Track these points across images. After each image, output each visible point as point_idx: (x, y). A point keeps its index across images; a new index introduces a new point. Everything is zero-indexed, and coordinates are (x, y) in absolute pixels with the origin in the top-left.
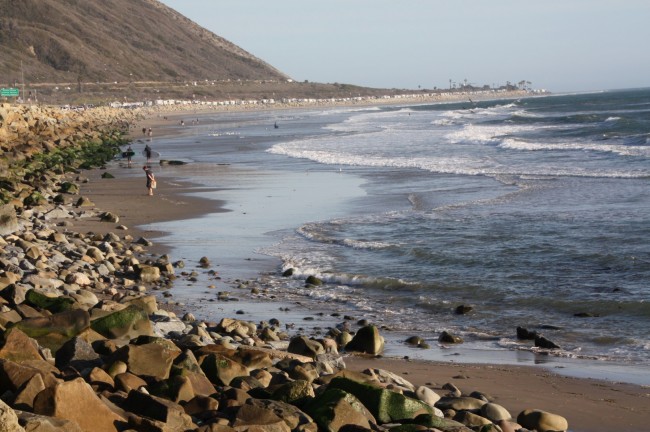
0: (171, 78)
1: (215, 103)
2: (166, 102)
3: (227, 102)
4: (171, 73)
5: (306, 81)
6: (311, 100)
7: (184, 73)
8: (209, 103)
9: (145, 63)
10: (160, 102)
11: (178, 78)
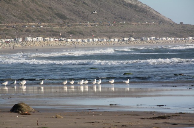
0: (61, 21)
1: (80, 40)
2: (35, 39)
3: (91, 40)
4: (62, 17)
5: (181, 23)
6: (169, 39)
7: (73, 17)
8: (74, 40)
9: (40, 9)
10: (29, 39)
11: (67, 21)
